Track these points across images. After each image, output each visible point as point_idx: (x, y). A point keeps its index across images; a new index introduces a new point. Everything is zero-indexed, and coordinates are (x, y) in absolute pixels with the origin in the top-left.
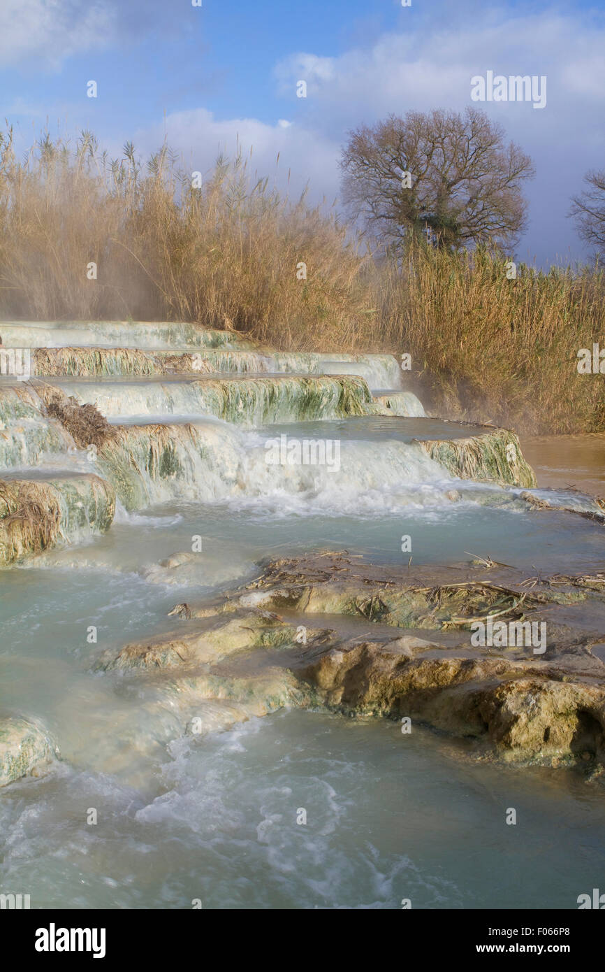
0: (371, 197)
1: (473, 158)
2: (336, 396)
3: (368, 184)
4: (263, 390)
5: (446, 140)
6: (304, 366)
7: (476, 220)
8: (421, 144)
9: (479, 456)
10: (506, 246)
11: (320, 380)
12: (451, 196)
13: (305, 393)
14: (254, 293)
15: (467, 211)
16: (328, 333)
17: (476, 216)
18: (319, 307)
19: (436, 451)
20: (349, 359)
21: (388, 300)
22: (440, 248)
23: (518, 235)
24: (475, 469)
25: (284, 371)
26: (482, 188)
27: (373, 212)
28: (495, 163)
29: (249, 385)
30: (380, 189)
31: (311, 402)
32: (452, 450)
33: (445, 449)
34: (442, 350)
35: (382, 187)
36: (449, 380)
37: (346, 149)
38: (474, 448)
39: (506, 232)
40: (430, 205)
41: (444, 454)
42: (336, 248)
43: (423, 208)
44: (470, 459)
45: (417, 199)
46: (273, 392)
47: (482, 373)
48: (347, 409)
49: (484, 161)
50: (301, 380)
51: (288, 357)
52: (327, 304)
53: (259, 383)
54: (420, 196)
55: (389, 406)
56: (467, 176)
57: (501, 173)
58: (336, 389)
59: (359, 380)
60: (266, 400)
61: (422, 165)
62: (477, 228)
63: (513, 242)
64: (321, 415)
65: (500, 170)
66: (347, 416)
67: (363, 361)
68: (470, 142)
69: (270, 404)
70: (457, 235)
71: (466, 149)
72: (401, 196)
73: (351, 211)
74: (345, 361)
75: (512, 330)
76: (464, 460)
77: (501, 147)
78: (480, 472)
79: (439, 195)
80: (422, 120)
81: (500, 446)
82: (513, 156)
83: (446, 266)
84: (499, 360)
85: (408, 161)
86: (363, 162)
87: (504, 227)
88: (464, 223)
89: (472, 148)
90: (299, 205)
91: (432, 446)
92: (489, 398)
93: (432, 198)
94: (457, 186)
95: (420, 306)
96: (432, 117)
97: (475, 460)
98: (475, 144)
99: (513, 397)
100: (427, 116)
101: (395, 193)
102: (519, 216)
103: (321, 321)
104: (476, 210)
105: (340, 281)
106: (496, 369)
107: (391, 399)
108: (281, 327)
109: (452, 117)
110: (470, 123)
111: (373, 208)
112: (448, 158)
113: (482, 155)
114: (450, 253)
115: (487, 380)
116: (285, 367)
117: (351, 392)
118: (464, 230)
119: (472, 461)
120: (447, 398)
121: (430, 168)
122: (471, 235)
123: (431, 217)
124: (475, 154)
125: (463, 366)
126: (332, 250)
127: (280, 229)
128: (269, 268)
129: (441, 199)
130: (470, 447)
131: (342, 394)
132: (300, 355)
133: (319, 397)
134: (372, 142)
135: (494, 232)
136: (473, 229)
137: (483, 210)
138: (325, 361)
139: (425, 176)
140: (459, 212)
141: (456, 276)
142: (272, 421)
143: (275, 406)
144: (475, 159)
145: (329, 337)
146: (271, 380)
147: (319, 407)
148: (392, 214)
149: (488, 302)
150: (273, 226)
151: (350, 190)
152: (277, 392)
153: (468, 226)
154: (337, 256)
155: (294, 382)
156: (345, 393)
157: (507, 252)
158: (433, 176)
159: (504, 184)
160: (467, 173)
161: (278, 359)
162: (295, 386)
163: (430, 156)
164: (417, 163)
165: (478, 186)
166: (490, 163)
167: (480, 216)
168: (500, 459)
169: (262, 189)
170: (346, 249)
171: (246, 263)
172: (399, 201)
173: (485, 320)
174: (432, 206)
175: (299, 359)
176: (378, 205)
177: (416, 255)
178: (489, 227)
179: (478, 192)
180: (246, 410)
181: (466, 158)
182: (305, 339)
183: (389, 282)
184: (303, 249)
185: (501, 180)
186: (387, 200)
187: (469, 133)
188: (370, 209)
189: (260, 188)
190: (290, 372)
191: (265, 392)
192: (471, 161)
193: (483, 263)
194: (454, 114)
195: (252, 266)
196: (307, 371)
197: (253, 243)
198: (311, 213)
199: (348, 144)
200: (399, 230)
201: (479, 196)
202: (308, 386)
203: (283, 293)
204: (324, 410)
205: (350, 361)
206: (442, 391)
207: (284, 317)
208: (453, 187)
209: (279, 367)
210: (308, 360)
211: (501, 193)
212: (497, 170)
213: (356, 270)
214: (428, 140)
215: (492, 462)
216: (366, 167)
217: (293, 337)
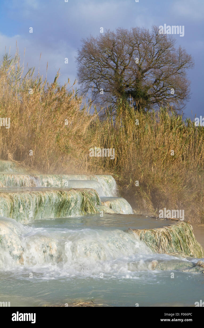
0: (96, 79)
1: (157, 56)
2: (79, 202)
3: (94, 71)
4: (35, 199)
5: (141, 45)
6: (58, 183)
7: (159, 93)
8: (126, 47)
9: (169, 239)
10: (177, 108)
11: (69, 192)
12: (144, 78)
13: (61, 200)
14: (26, 138)
15: (153, 88)
16: (71, 162)
17: (159, 90)
18: (66, 146)
19: (143, 235)
20: (85, 178)
21: (107, 142)
22: (138, 110)
23: (184, 102)
24: (167, 247)
25: (46, 186)
26: (162, 74)
27: (97, 88)
28: (170, 59)
29: (26, 196)
30: (101, 75)
31: (65, 205)
32: (153, 235)
33: (149, 235)
34: (141, 172)
35: (102, 73)
36: (146, 190)
37: (81, 50)
38: (166, 233)
39: (177, 100)
40: (131, 84)
41: (148, 238)
42: (76, 110)
43: (127, 86)
44: (164, 240)
45: (123, 80)
46: (41, 200)
47: (166, 185)
48: (86, 210)
49: (163, 58)
50: (58, 192)
51: (49, 177)
52: (71, 144)
53: (32, 194)
54: (125, 79)
55: (111, 207)
56: (154, 67)
57: (174, 65)
58: (79, 197)
59: (93, 192)
60: (36, 205)
61: (126, 60)
62: (160, 98)
63: (181, 106)
64: (70, 214)
65: (173, 63)
66: (86, 214)
67: (94, 179)
68: (155, 47)
69: (39, 208)
70: (148, 102)
71: (153, 50)
72: (114, 79)
73: (84, 87)
74: (83, 179)
75: (183, 159)
76: (160, 241)
77: (174, 50)
78: (171, 249)
79: (137, 78)
80: (126, 33)
81: (181, 232)
82: (181, 55)
83: (142, 121)
84: (176, 177)
85: (118, 57)
86: (91, 58)
87: (176, 97)
88: (152, 95)
89: (156, 50)
90: (54, 84)
91: (141, 233)
92: (170, 201)
93: (132, 80)
94: (147, 73)
95: (127, 145)
96: (132, 32)
97: (167, 240)
98: (158, 48)
99: (185, 200)
100: (129, 31)
101: (110, 77)
102: (184, 90)
103: (67, 155)
104: (159, 87)
105: (79, 130)
106: (174, 183)
107: (112, 203)
108: (43, 158)
109: (144, 32)
110: (155, 35)
111: (97, 85)
112: (142, 56)
113: (162, 54)
114: (145, 113)
115: (168, 190)
116: (47, 183)
117: (88, 199)
118: (152, 99)
119: (165, 242)
120: (145, 201)
121: (131, 62)
122: (156, 102)
123: (132, 91)
124: (158, 54)
125: (153, 181)
126: (74, 111)
127: (42, 99)
128: (35, 123)
129: (138, 80)
130: (164, 233)
131: (83, 200)
132: (55, 176)
133: (69, 203)
134: (96, 46)
135: (170, 100)
136: (157, 98)
137: (163, 87)
138: (71, 179)
139: (128, 66)
140: (148, 88)
141: (149, 127)
142: (40, 217)
143: (42, 209)
144: (158, 57)
145: (72, 164)
146: (40, 192)
147: (69, 208)
148: (108, 89)
149: (168, 143)
150: (37, 97)
151: (83, 75)
152: (43, 199)
153: (155, 97)
154: (77, 115)
155: (53, 193)
156: (85, 199)
157: (178, 112)
158: (133, 67)
159: (175, 71)
160: (154, 64)
161: (42, 179)
162: (55, 196)
163: (131, 55)
164: (124, 59)
165: (160, 72)
166: (167, 59)
167: (162, 90)
168: (182, 240)
169: (31, 74)
170: (82, 111)
171: (21, 119)
172: (113, 82)
173: (167, 153)
174: (132, 85)
175: (55, 178)
176: (100, 84)
177: (124, 114)
178: (167, 97)
179: (160, 76)
180: (25, 212)
181: (153, 56)
182: (57, 166)
183: (108, 131)
184: (56, 110)
185: (174, 69)
186: (105, 81)
187: (154, 41)
188: (95, 86)
189: (29, 74)
190: (49, 186)
191: (36, 199)
192: (156, 58)
193: (165, 118)
194: (145, 30)
195: (25, 121)
196: (60, 186)
197: (26, 107)
198: (61, 89)
199: (82, 47)
200: (113, 99)
201: (161, 78)
202: (62, 196)
203: (44, 137)
204: (72, 211)
205: (86, 180)
206: (141, 197)
207: (45, 152)
208: (145, 73)
209: (43, 184)
210: (61, 179)
211: (174, 77)
212: (171, 63)
213: (88, 124)
214: (130, 45)
215: (177, 242)
216: (92, 61)
217: (50, 164)
